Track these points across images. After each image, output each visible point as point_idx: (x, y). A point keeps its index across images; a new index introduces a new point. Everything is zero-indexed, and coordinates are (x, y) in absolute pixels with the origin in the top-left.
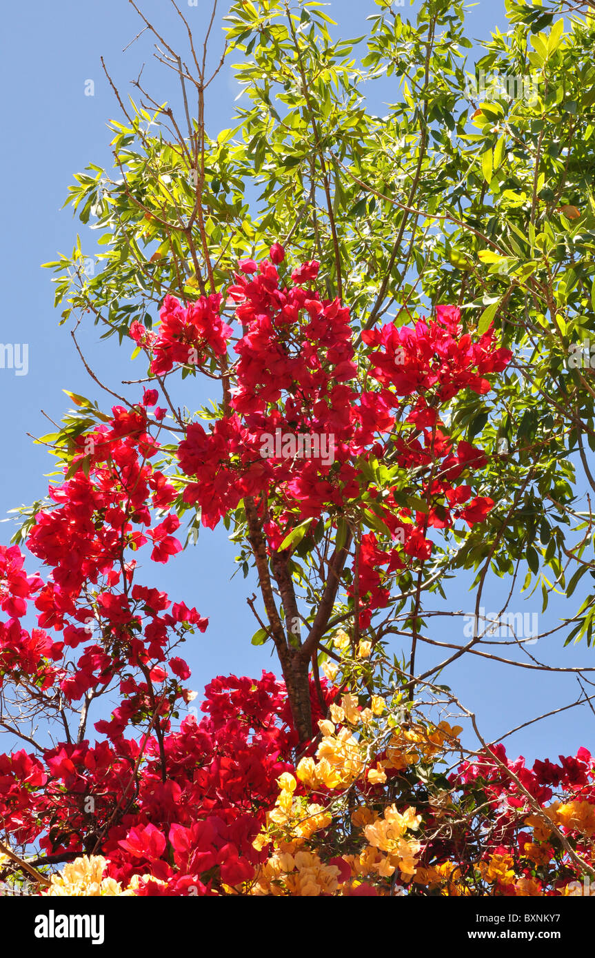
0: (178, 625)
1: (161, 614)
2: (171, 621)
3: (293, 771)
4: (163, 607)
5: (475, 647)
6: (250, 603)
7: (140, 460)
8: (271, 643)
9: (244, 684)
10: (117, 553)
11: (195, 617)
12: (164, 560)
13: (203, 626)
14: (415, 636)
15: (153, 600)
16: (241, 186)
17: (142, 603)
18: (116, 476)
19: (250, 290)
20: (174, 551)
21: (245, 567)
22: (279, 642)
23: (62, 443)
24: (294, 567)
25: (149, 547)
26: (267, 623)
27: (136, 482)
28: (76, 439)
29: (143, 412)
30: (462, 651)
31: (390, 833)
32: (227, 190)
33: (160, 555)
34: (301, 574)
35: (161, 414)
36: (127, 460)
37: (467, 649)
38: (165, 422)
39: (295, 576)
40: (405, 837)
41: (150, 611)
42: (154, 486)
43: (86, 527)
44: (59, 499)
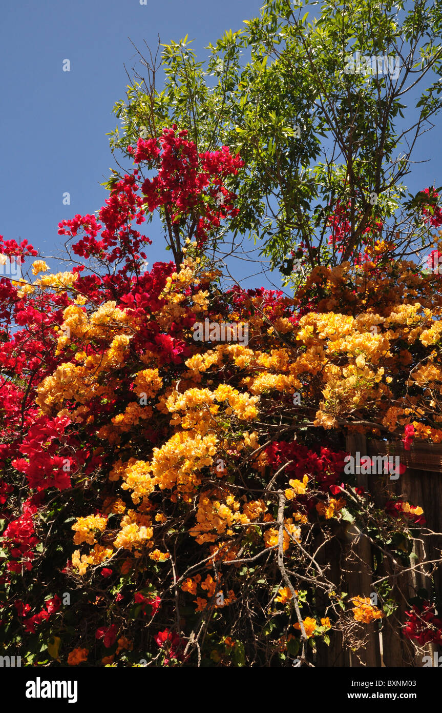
0: (143, 242)
1: (138, 239)
2: (141, 241)
3: (171, 276)
4: (138, 236)
5: (232, 254)
6: (165, 237)
7: (133, 192)
8: (171, 250)
9: (164, 264)
10: (125, 221)
11: (148, 240)
12: (140, 224)
13: (151, 243)
14: (214, 250)
15: (136, 234)
16: (167, 109)
17: (132, 235)
18: (125, 197)
19: (166, 138)
20: (143, 221)
21: (165, 230)
22: (174, 250)
23: (109, 186)
24: (180, 231)
25: (135, 219)
26: (170, 244)
27: (132, 200)
28: (113, 184)
29: (134, 176)
30: (228, 255)
31: (200, 298)
32: (163, 111)
33: (139, 222)
34: (182, 232)
35: (139, 178)
36: (129, 192)
37: (230, 254)
38: (140, 180)
39: (181, 233)
40: (204, 299)
41: (135, 237)
42: (137, 201)
43: (116, 211)
44: (108, 203)
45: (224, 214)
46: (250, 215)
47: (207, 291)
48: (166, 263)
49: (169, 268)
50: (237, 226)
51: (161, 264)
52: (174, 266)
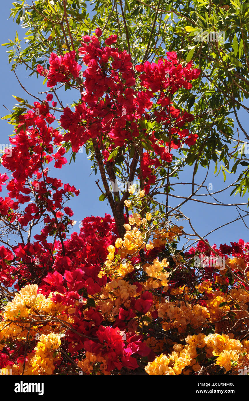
0: (67, 193)
1: (59, 189)
2: (63, 192)
4: (60, 186)
5: (193, 198)
6: (97, 183)
7: (47, 125)
8: (107, 200)
9: (98, 219)
10: (40, 165)
11: (73, 189)
12: (60, 167)
13: (77, 193)
14: (168, 194)
15: (55, 183)
16: (85, 5)
17: (51, 185)
18: (37, 133)
19: (88, 49)
20: (64, 163)
21: (96, 170)
22: (110, 200)
23: (13, 119)
24: (116, 170)
25: (53, 162)
26: (105, 192)
27: (46, 135)
28: (19, 117)
29: (47, 104)
30: (187, 199)
31: (157, 269)
32: (79, 7)
33: (58, 165)
34: (119, 172)
35: (55, 104)
36: (42, 125)
37: (190, 198)
38: (57, 108)
39: (117, 173)
40: (163, 271)
41: (55, 188)
42: (54, 136)
43: (26, 154)
44: (14, 143)
45: (177, 143)
46: (213, 142)
47: (165, 259)
48: (100, 216)
49: (105, 223)
50: (196, 158)
51: (92, 219)
52: (111, 221)
